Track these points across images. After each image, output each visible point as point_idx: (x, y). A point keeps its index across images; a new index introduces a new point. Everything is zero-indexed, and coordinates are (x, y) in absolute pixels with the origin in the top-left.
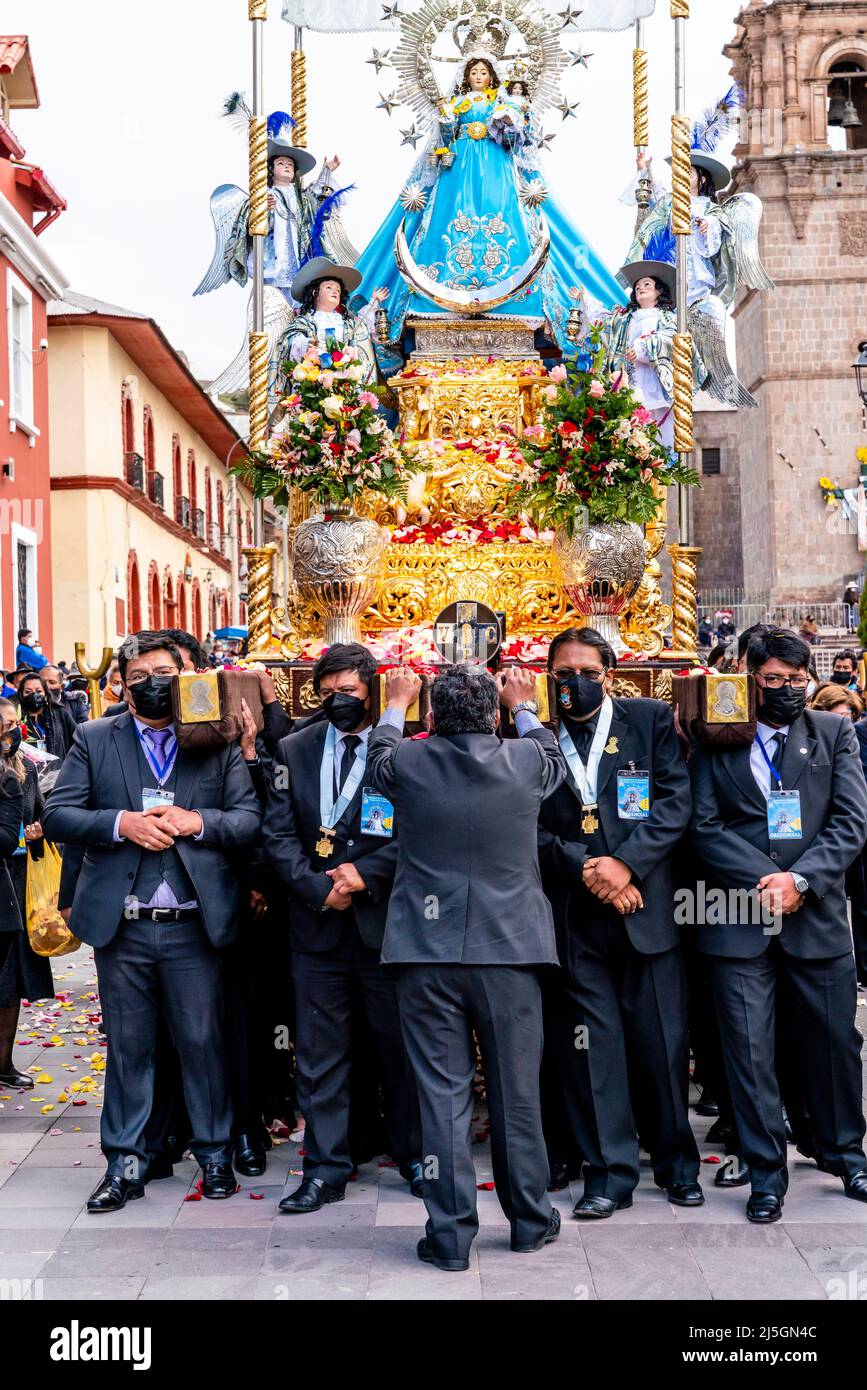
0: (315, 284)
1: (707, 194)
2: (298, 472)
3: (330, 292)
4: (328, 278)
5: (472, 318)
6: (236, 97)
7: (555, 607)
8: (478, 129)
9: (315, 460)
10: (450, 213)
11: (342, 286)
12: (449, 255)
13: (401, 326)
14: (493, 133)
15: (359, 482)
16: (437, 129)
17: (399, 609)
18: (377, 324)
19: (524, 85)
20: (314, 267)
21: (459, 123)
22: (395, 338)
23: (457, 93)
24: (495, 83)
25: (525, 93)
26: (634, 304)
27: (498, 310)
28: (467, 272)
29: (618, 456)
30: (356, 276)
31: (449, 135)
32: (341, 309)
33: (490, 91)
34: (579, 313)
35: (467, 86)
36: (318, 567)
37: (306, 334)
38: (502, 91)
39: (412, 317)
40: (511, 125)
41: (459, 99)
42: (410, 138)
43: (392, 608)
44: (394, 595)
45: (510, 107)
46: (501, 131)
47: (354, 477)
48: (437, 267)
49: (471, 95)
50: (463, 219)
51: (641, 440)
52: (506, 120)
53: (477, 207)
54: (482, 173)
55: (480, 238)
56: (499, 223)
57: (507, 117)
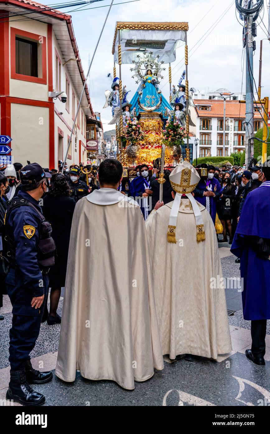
0: (125, 107)
2: (129, 138)
3: (127, 108)
4: (127, 106)
5: (150, 112)
6: (110, 74)
7: (166, 159)
8: (149, 81)
9: (131, 136)
10: (146, 95)
11: (129, 107)
12: (146, 102)
13: (138, 114)
14: (152, 82)
15: (138, 139)
16: (143, 81)
17: (142, 160)
18: (134, 113)
20: (125, 104)
21: (146, 80)
22: (137, 116)
23: (145, 75)
24: (151, 73)
25: (157, 75)
26: (175, 110)
27: (154, 111)
28: (149, 105)
29: (178, 135)
30: (131, 106)
31: (144, 82)
32: (129, 111)
33: (151, 75)
34: (167, 111)
35: (147, 74)
36: (132, 153)
37: (124, 115)
38: (153, 75)
39: (140, 112)
40: (155, 81)
41: (146, 76)
42: (137, 82)
43: (141, 159)
44: (141, 157)
45: (154, 78)
46: (153, 82)
47: (138, 138)
48: (144, 104)
49: (148, 76)
50: (148, 96)
51: (182, 132)
52: (154, 80)
53: (150, 94)
54: (150, 89)
55: (151, 99)
56: (154, 97)
57: (154, 79)
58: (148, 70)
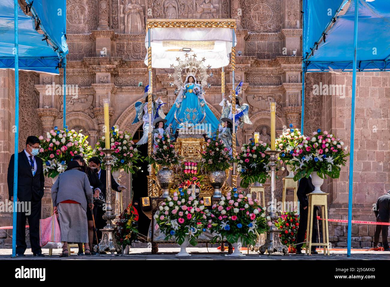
0: (158, 123)
1: (238, 104)
3: (161, 124)
4: (160, 122)
8: (191, 91)
11: (163, 123)
13: (175, 131)
18: (170, 131)
19: (200, 81)
20: (158, 119)
21: (187, 89)
22: (174, 134)
24: (194, 81)
25: (200, 83)
28: (189, 120)
29: (221, 157)
31: (185, 92)
32: (163, 128)
33: (193, 83)
36: (162, 179)
37: (157, 133)
38: (196, 83)
39: (177, 129)
40: (197, 90)
41: (186, 84)
45: (197, 86)
48: (183, 119)
49: (189, 84)
50: (188, 109)
51: (225, 154)
53: (191, 107)
54: (192, 100)
55: (192, 113)
56: (195, 110)
57: (197, 88)
58: (190, 77)
